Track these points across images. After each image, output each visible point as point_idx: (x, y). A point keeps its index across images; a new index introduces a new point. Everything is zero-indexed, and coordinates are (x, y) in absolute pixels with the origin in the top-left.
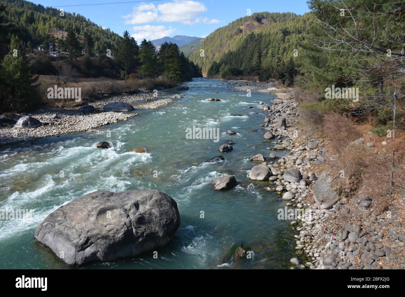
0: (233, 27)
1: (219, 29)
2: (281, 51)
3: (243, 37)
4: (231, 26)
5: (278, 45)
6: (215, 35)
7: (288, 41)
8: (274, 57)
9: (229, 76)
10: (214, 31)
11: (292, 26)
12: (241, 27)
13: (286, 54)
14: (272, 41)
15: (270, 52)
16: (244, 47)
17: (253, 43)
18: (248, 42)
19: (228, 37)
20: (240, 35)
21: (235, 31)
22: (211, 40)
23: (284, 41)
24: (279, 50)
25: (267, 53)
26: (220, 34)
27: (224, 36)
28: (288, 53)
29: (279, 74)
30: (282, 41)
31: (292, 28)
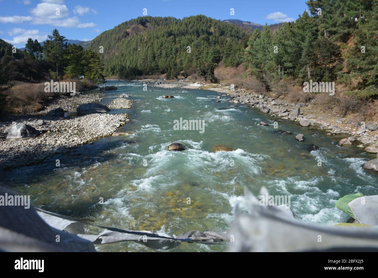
0: (120, 30)
1: (105, 32)
2: (174, 51)
3: (131, 39)
4: (117, 30)
5: (171, 46)
6: (101, 38)
7: (179, 43)
8: (168, 57)
9: (132, 76)
10: (100, 34)
11: (176, 29)
12: (128, 30)
13: (179, 55)
14: (164, 42)
15: (164, 52)
16: (134, 48)
17: (143, 45)
18: (138, 44)
19: (116, 39)
20: (128, 38)
21: (123, 33)
22: (97, 43)
23: (175, 43)
24: (171, 50)
25: (161, 54)
26: (106, 37)
27: (111, 39)
28: (180, 53)
29: (202, 71)
30: (174, 43)
31: (176, 31)
